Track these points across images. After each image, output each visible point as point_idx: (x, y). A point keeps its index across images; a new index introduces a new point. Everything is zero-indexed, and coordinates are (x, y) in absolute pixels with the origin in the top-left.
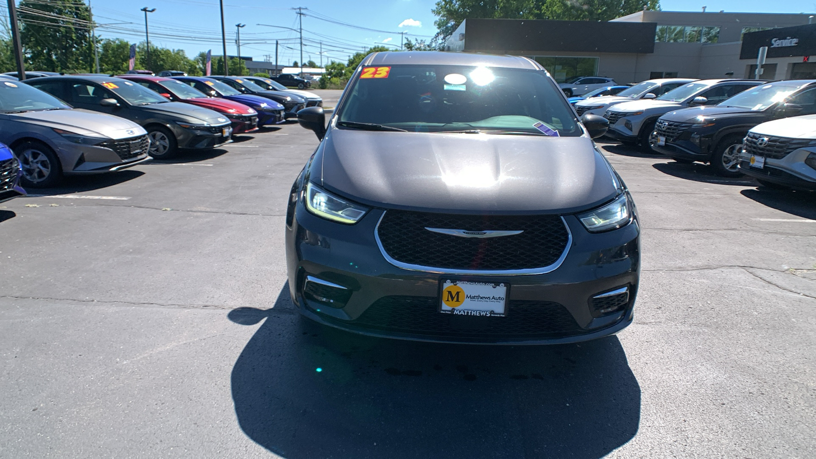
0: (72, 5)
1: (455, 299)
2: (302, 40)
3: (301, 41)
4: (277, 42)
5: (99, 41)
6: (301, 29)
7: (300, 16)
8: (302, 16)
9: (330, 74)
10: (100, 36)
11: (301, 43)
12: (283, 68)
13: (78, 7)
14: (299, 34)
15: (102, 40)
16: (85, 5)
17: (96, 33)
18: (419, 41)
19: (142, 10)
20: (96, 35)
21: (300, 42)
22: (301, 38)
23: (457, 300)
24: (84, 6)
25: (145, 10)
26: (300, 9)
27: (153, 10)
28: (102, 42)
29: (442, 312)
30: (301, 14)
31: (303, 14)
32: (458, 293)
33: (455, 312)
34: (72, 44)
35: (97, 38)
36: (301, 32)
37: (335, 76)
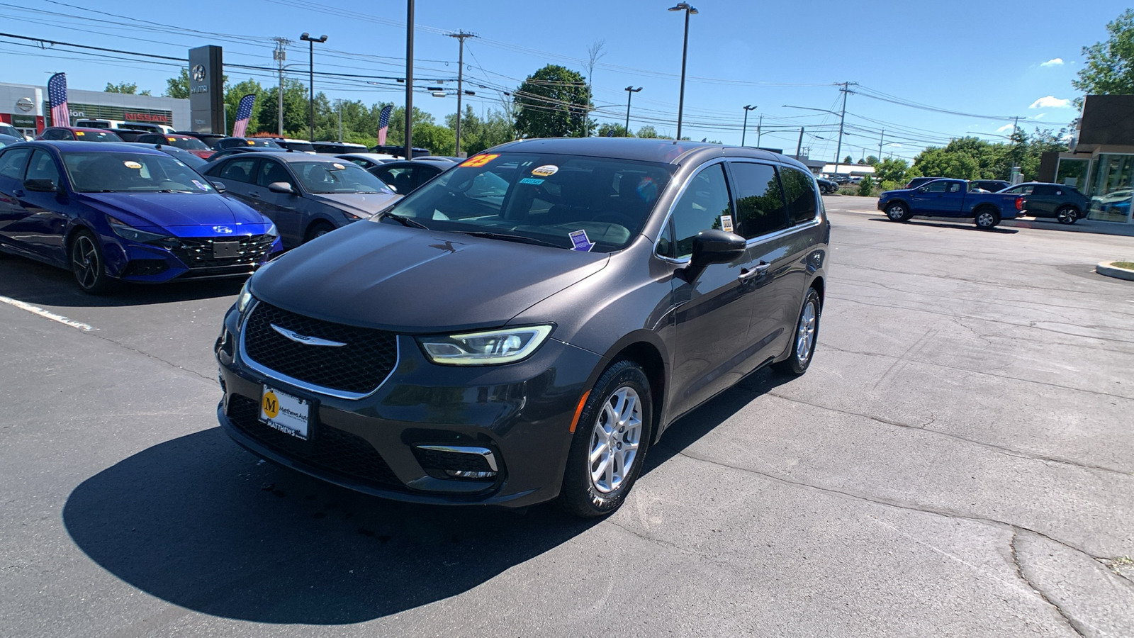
0: (572, 85)
1: (272, 409)
2: (844, 127)
3: (842, 128)
4: (803, 129)
5: (594, 125)
6: (844, 112)
7: (846, 94)
8: (848, 93)
9: (881, 175)
10: (595, 120)
11: (841, 132)
12: (824, 166)
13: (578, 87)
14: (840, 118)
15: (597, 125)
16: (585, 84)
17: (592, 116)
18: (1041, 131)
19: (626, 89)
20: (592, 118)
21: (839, 129)
22: (842, 124)
23: (273, 411)
24: (584, 86)
25: (629, 89)
26: (847, 84)
27: (639, 90)
28: (598, 128)
29: (260, 420)
30: (846, 91)
31: (850, 91)
32: (274, 402)
33: (269, 424)
34: (566, 129)
35: (592, 123)
36: (843, 116)
37: (889, 178)
